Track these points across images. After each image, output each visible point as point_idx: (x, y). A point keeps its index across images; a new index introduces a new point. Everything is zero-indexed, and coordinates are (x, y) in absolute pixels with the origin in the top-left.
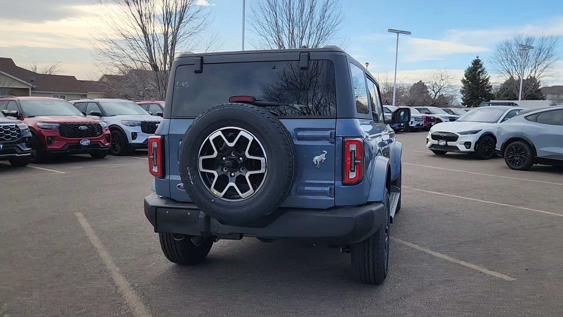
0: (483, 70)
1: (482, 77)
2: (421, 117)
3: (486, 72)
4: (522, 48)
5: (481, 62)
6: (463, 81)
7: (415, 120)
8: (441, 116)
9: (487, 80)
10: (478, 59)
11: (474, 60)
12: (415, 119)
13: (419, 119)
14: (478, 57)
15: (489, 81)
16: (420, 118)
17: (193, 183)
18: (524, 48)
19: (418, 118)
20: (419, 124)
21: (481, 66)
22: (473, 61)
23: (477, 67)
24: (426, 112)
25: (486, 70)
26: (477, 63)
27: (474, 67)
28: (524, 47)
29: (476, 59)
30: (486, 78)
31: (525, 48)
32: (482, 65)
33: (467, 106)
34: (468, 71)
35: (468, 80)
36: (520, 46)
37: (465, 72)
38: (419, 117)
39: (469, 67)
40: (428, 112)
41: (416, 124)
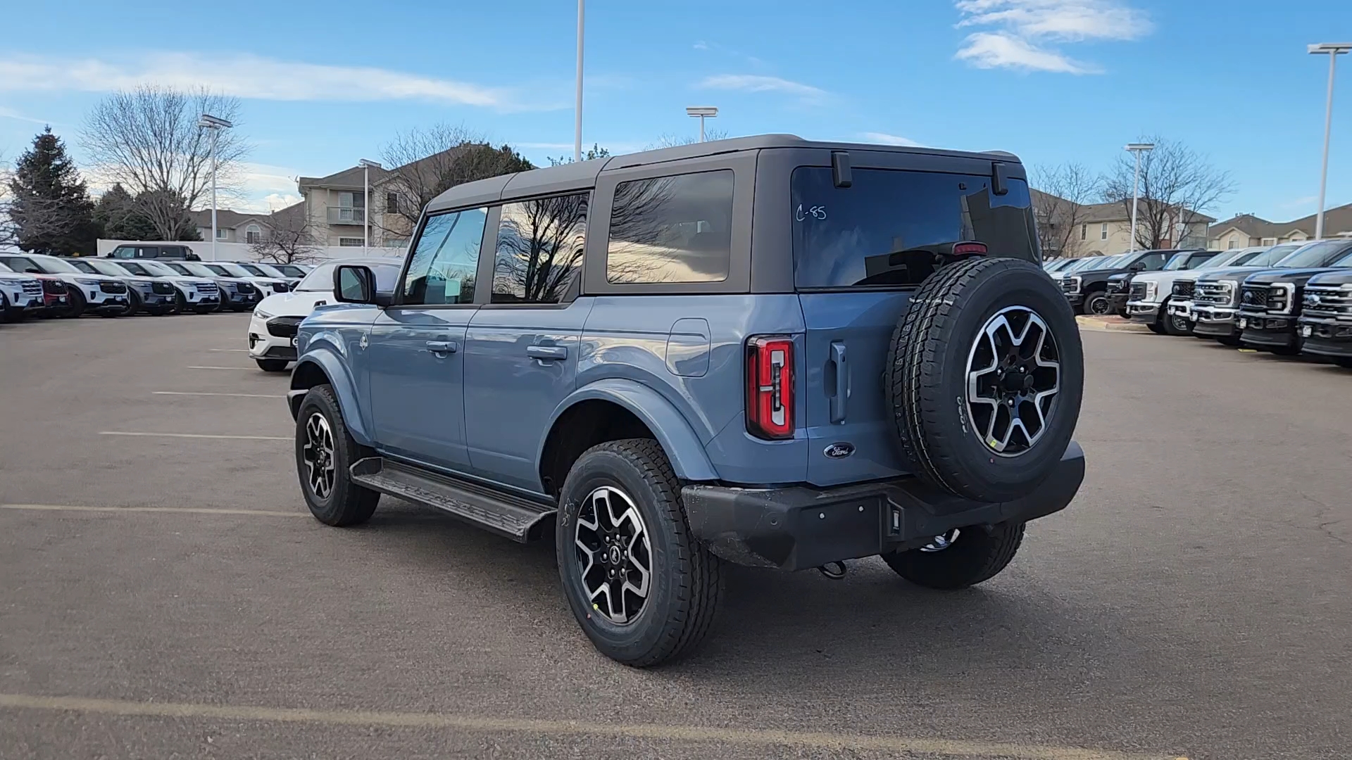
0: (66, 164)
1: (66, 181)
2: (35, 281)
3: (75, 168)
4: (208, 122)
5: (59, 143)
6: (15, 187)
7: (25, 291)
8: (75, 279)
9: (81, 189)
10: (50, 134)
11: (40, 135)
12: (24, 286)
13: (33, 286)
14: (48, 130)
15: (86, 193)
16: (34, 283)
17: (965, 431)
18: (212, 124)
19: (31, 284)
20: (34, 299)
21: (60, 154)
22: (38, 137)
23: (48, 154)
24: (28, 268)
25: (74, 164)
26: (47, 145)
27: (43, 155)
28: (211, 122)
29: (45, 133)
30: (78, 183)
31: (214, 123)
32: (63, 150)
33: (33, 251)
34: (26, 162)
35: (30, 187)
36: (206, 118)
37: (19, 164)
38: (31, 282)
39: (29, 153)
40: (35, 268)
41: (28, 300)
